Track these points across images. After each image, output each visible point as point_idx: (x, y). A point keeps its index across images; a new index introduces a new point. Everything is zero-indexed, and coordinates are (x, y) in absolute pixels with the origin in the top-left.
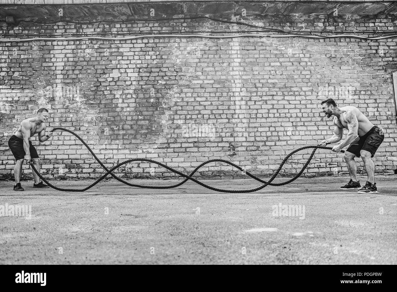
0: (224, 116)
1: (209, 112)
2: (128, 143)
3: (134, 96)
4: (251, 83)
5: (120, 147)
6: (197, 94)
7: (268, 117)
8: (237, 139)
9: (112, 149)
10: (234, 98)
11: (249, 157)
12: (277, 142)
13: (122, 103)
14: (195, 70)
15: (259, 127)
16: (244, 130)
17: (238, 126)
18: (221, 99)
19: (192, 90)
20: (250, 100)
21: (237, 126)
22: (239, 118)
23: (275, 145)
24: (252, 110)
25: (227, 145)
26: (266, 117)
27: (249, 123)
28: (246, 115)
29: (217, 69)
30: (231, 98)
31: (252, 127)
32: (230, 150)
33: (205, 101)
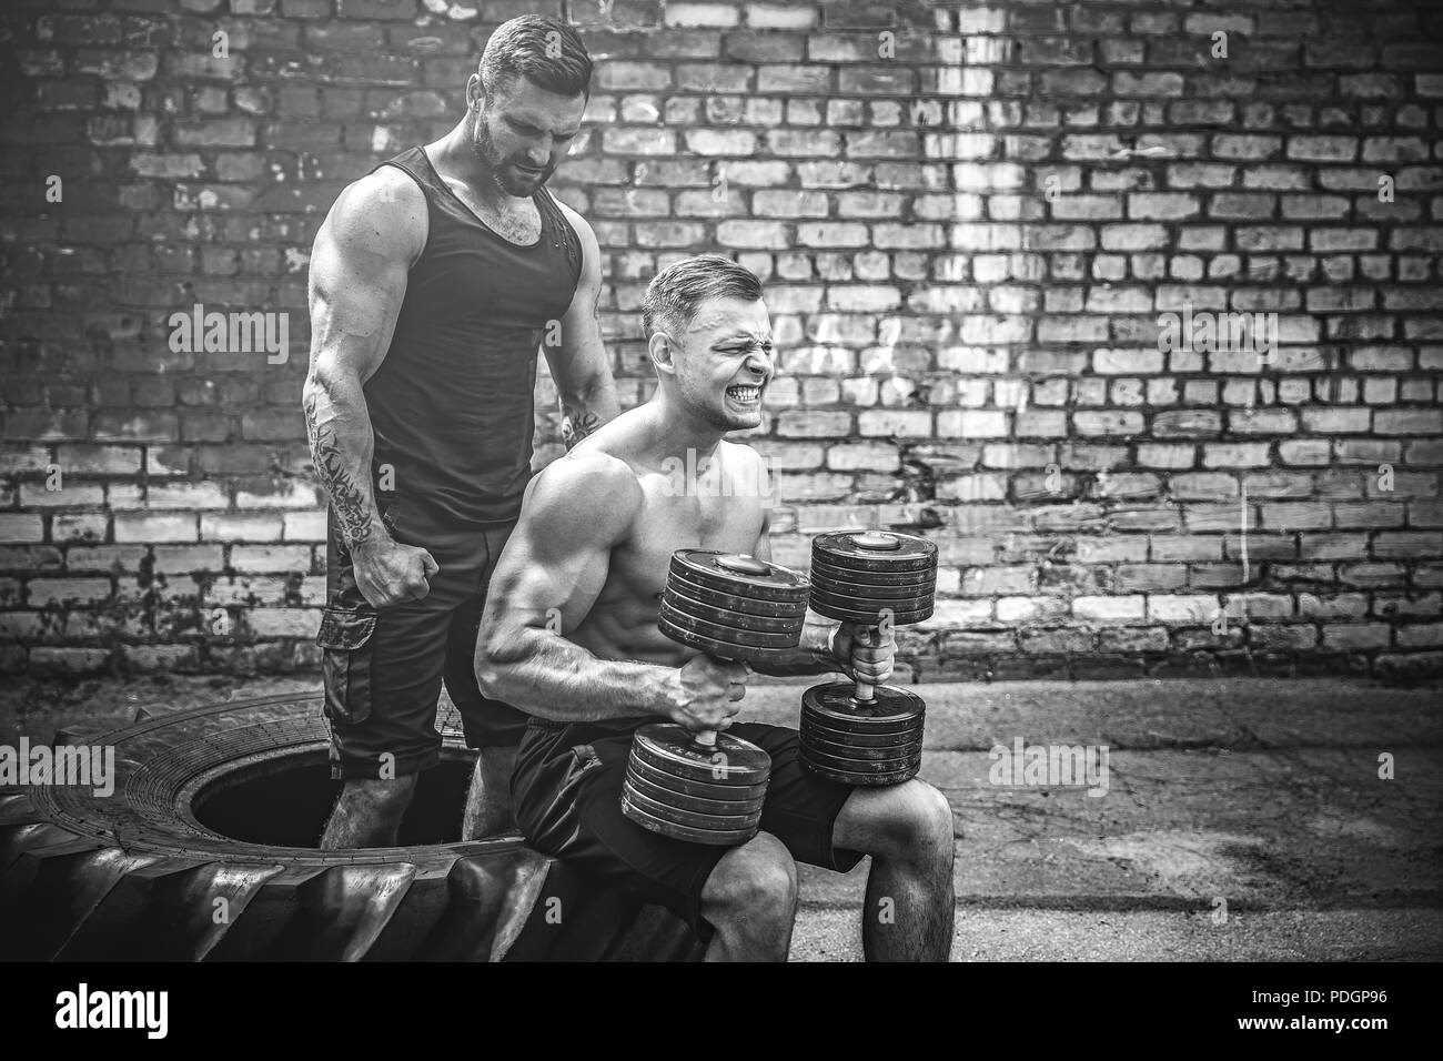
0: (875, 268)
1: (774, 236)
2: (219, 436)
3: (247, 103)
4: (1069, 34)
5: (155, 468)
6: (693, 102)
7: (1169, 280)
8: (952, 424)
9: (102, 480)
10: (947, 141)
11: (1026, 541)
12: (1209, 449)
13: (159, 150)
15: (1099, 345)
16: (1000, 362)
17: (965, 333)
18: (862, 145)
19: (662, 78)
20: (1056, 160)
21: (955, 339)
22: (970, 280)
23: (1198, 467)
24: (1060, 230)
25: (888, 460)
26: (1150, 276)
27: (1036, 317)
28: (1017, 260)
30: (931, 140)
31: (1055, 347)
32: (900, 494)
33: (753, 157)
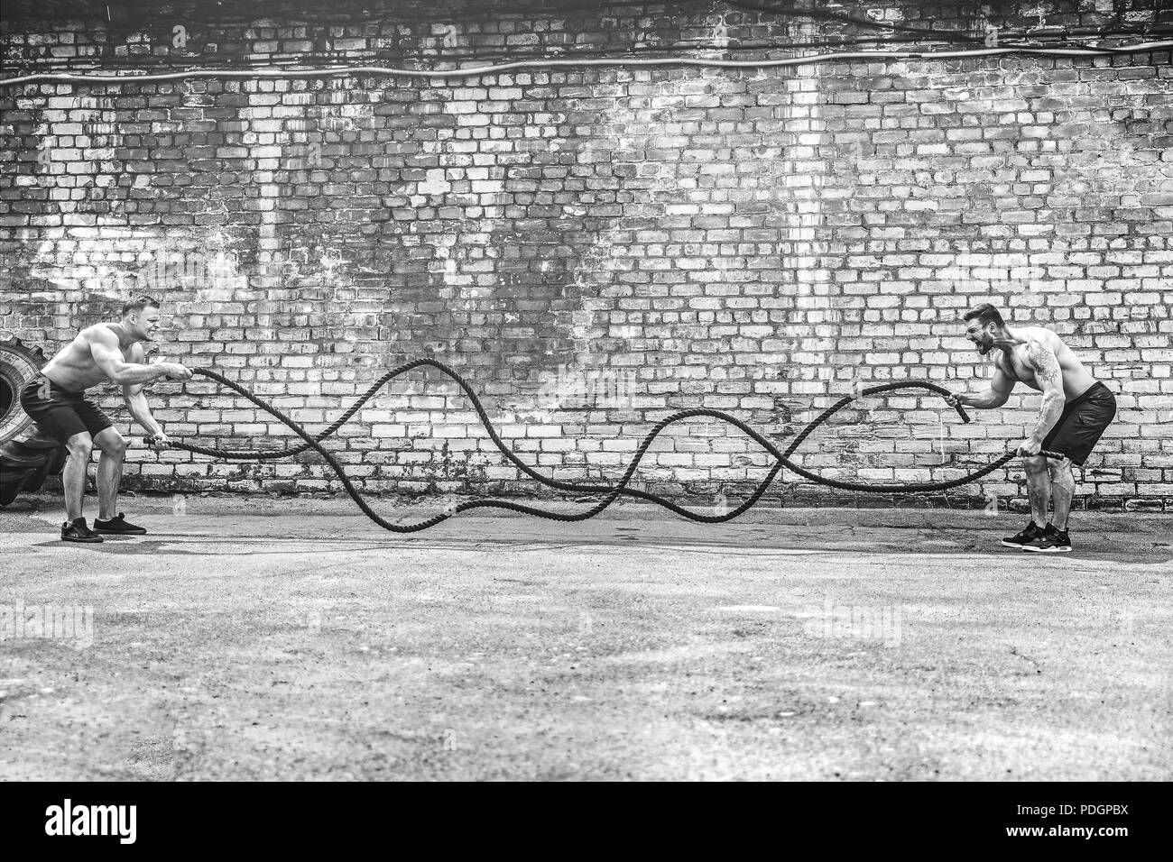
0: (761, 317)
1: (715, 304)
3: (491, 253)
4: (853, 213)
5: (450, 406)
6: (679, 247)
7: (901, 321)
8: (798, 387)
9: (429, 411)
10: (793, 260)
11: (834, 442)
12: (923, 399)
13: (456, 274)
14: (677, 172)
15: (868, 351)
16: (821, 359)
17: (803, 346)
18: (754, 263)
19: (664, 237)
20: (845, 267)
21: (799, 349)
22: (806, 322)
23: (918, 408)
24: (848, 299)
25: (769, 404)
26: (892, 320)
27: (837, 338)
28: (828, 312)
29: (743, 168)
30: (786, 260)
31: (847, 352)
32: (775, 420)
33: (705, 270)
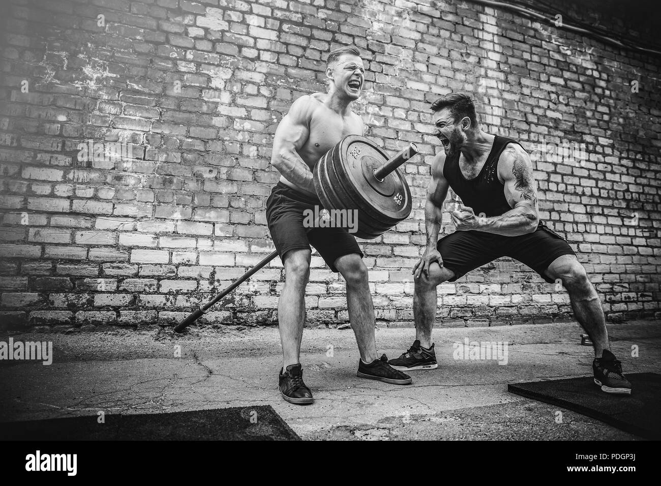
2: (246, 221)
3: (265, 91)
4: (519, 110)
5: (218, 233)
6: (416, 114)
9: (196, 237)
11: (519, 274)
13: (230, 105)
14: (414, 57)
19: (406, 104)
29: (457, 65)
